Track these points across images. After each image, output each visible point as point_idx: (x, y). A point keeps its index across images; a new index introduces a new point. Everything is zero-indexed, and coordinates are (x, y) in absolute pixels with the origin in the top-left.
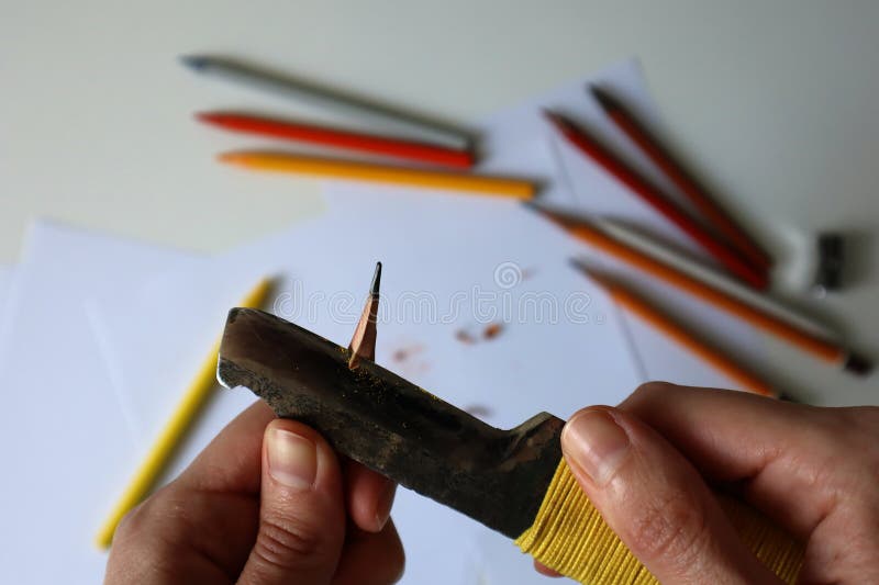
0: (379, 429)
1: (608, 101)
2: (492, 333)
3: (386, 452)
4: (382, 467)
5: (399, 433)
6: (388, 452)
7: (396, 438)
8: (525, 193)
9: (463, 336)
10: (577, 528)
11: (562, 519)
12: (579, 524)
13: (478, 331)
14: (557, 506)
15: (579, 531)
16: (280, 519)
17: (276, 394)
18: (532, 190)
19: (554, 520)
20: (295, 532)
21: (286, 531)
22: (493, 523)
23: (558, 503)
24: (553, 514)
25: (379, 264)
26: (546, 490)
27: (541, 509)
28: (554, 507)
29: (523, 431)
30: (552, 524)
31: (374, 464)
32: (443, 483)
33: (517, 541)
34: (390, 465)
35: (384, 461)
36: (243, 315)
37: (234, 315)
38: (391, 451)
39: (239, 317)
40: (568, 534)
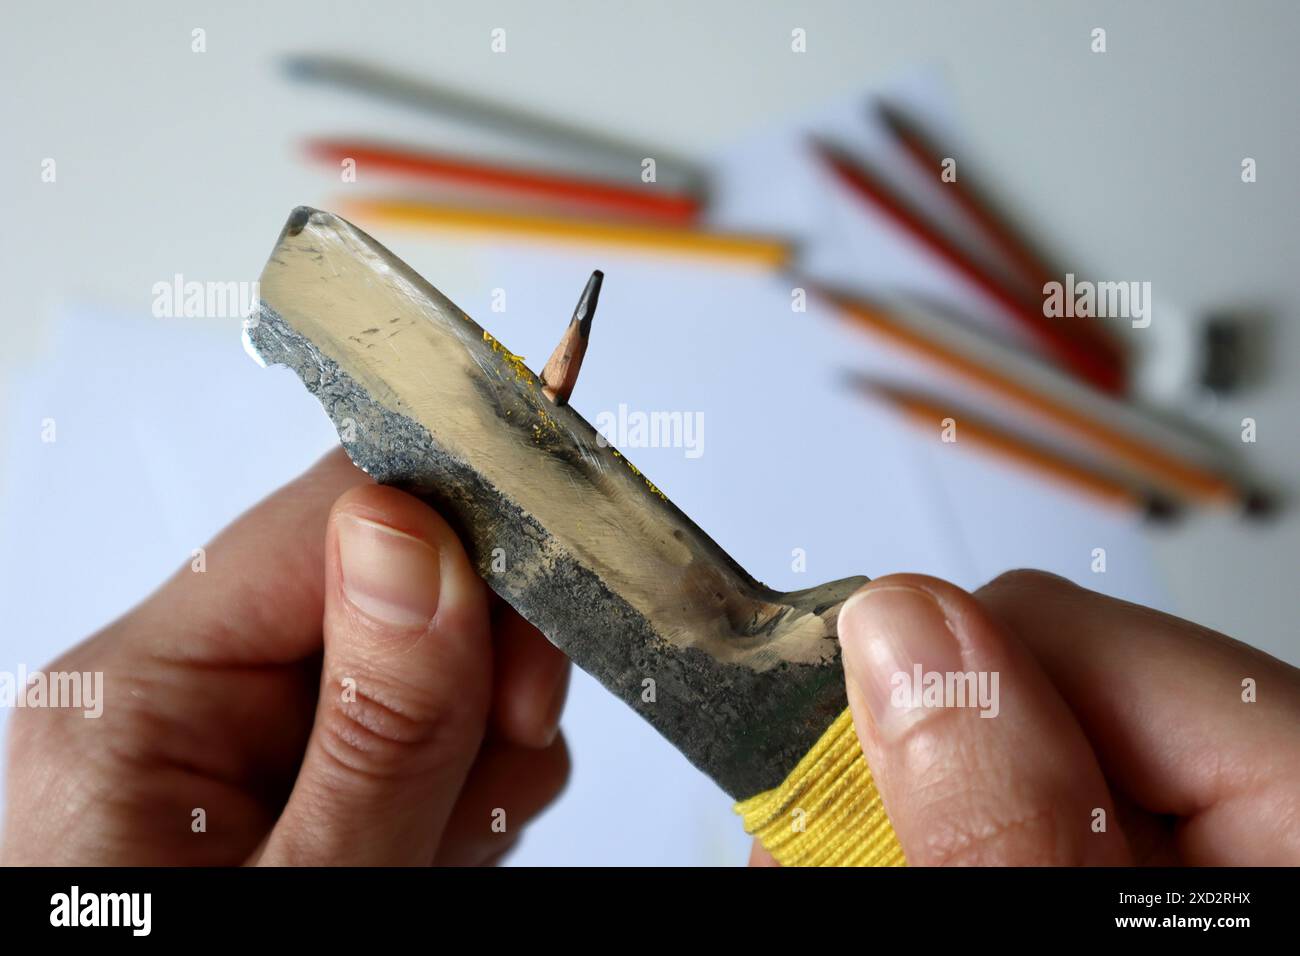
3: (531, 567)
4: (517, 593)
6: (535, 569)
10: (862, 821)
11: (838, 794)
12: (868, 814)
14: (834, 769)
15: (866, 827)
17: (344, 399)
19: (822, 791)
23: (839, 763)
24: (821, 782)
25: (599, 275)
26: (824, 730)
27: (803, 764)
28: (828, 768)
30: (815, 798)
31: (505, 581)
32: (628, 655)
33: (740, 807)
34: (534, 596)
35: (523, 584)
36: (317, 224)
37: (299, 221)
38: (542, 569)
39: (309, 227)
40: (842, 825)
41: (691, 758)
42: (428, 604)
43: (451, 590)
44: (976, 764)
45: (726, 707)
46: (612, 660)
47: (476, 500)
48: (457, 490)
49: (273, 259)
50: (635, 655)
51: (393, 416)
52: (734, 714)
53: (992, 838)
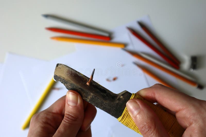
0: (88, 92)
1: (142, 25)
2: (115, 79)
3: (89, 97)
4: (88, 100)
5: (93, 93)
6: (90, 97)
7: (92, 94)
8: (123, 47)
9: (108, 80)
11: (128, 115)
13: (111, 79)
16: (69, 113)
17: (66, 83)
18: (124, 46)
20: (72, 116)
21: (70, 115)
22: (113, 115)
25: (94, 69)
27: (123, 112)
28: (126, 112)
29: (120, 95)
30: (126, 116)
31: (87, 99)
32: (102, 105)
33: (118, 119)
34: (90, 100)
35: (89, 99)
36: (60, 65)
37: (58, 65)
38: (91, 97)
39: (59, 66)
40: (129, 118)
41: (111, 115)
42: (76, 103)
43: (79, 101)
44: (143, 117)
45: (114, 108)
46: (100, 106)
47: (82, 91)
48: (80, 90)
49: (55, 70)
50: (103, 104)
51: (71, 84)
52: (115, 109)
53: (146, 124)
